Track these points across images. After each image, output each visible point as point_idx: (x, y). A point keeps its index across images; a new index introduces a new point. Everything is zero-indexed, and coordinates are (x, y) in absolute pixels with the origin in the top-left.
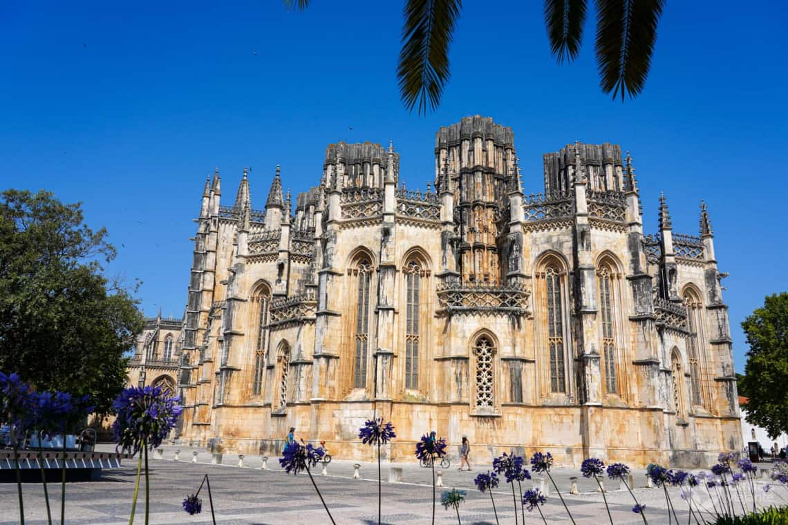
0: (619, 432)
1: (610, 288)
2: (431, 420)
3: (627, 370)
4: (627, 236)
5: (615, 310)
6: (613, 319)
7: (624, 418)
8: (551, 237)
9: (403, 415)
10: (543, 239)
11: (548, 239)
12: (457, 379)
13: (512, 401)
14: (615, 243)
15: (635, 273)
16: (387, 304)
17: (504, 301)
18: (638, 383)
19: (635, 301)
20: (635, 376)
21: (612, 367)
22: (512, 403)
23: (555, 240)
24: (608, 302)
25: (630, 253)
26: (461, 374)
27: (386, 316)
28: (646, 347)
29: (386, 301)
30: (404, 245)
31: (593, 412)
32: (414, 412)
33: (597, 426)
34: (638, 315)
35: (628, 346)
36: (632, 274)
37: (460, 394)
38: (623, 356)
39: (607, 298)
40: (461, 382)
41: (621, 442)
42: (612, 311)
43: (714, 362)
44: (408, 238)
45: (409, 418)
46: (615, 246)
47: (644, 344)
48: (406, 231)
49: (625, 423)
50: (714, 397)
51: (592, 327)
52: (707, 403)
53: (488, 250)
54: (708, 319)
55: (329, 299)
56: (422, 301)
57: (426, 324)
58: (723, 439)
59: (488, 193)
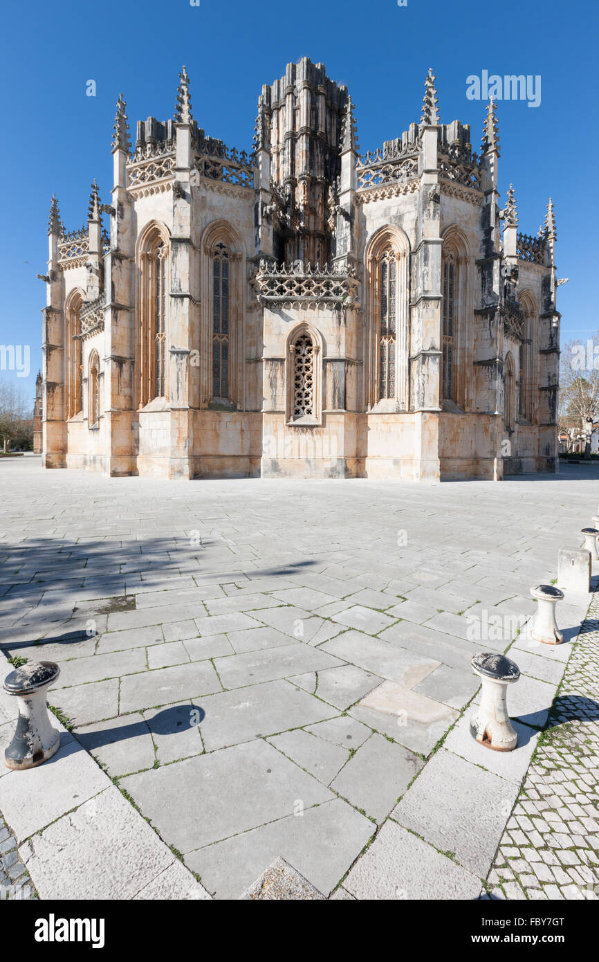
0: (452, 441)
1: (454, 277)
2: (242, 431)
3: (467, 372)
4: (481, 210)
5: (459, 302)
6: (455, 314)
7: (458, 426)
8: (389, 208)
9: (208, 426)
10: (380, 212)
11: (385, 211)
12: (271, 384)
13: (334, 408)
14: (465, 218)
15: (485, 256)
16: (181, 290)
17: (328, 289)
18: (477, 387)
19: (483, 291)
21: (449, 370)
22: (334, 411)
23: (393, 212)
24: (451, 294)
25: (483, 231)
26: (275, 378)
27: (180, 304)
28: (492, 344)
29: (180, 286)
30: (206, 218)
31: (428, 418)
32: (222, 423)
33: (430, 434)
34: (485, 307)
35: (469, 345)
36: (483, 258)
37: (275, 401)
38: (463, 357)
39: (451, 289)
40: (276, 387)
41: (454, 451)
42: (455, 304)
43: (540, 372)
44: (212, 208)
45: (215, 430)
46: (466, 222)
47: (489, 342)
48: (208, 199)
49: (459, 431)
50: (536, 406)
51: (433, 317)
52: (528, 412)
53: (314, 238)
54: (540, 329)
55: (116, 290)
56: (232, 293)
57: (237, 320)
58: (539, 446)
59: (316, 166)
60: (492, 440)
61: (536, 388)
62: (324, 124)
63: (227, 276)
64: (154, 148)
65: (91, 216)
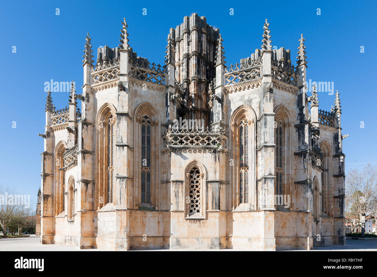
0: (283, 227)
1: (282, 134)
2: (159, 222)
3: (291, 188)
4: (297, 97)
5: (285, 148)
6: (283, 155)
7: (286, 219)
8: (244, 96)
9: (139, 220)
10: (238, 98)
11: (242, 97)
12: (175, 195)
13: (213, 209)
14: (288, 101)
15: (300, 122)
16: (122, 142)
17: (209, 141)
18: (297, 197)
19: (299, 142)
20: (295, 192)
21: (280, 187)
22: (213, 210)
23: (246, 98)
24: (281, 144)
25: (298, 109)
26: (178, 192)
27: (122, 150)
28: (305, 171)
29: (122, 140)
30: (137, 101)
31: (268, 214)
32: (147, 217)
33: (269, 224)
34: (300, 151)
35: (292, 172)
36: (299, 123)
37: (178, 205)
38: (288, 179)
39: (281, 141)
40: (178, 197)
41: (284, 233)
42: (283, 150)
43: (334, 188)
44: (140, 96)
45: (143, 222)
46: (289, 104)
47: (303, 171)
48: (138, 91)
49: (287, 221)
50: (332, 207)
51: (270, 157)
52: (327, 210)
53: (201, 113)
54: (333, 163)
55: (84, 142)
56: (152, 143)
57: (155, 159)
58: (334, 230)
59: (201, 72)
60: (306, 227)
61: (332, 196)
62: (205, 49)
63: (150, 134)
64: (107, 63)
65: (71, 101)
